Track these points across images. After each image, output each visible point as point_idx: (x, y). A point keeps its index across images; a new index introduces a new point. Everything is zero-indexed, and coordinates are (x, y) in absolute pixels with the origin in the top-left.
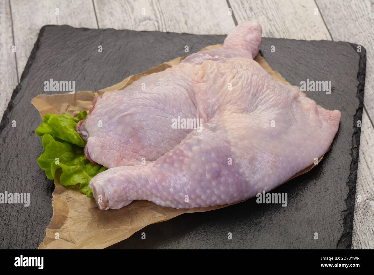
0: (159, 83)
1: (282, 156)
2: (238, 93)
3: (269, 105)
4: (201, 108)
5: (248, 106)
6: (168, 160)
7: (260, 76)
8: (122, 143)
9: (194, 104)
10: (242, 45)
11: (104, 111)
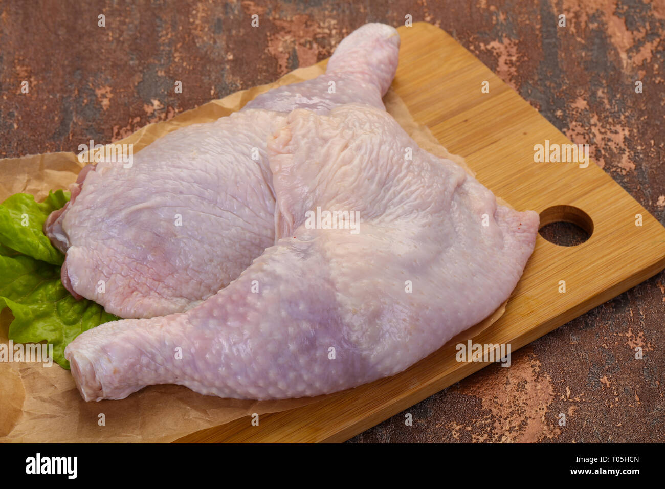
0: (207, 147)
1: (430, 308)
2: (352, 179)
3: (409, 206)
4: (282, 203)
5: (369, 206)
6: (216, 313)
7: (395, 145)
8: (133, 261)
9: (272, 194)
10: (363, 73)
11: (101, 199)
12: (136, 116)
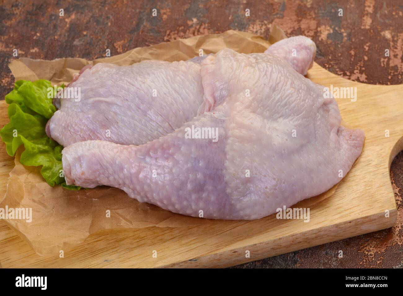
12: (181, 26)
